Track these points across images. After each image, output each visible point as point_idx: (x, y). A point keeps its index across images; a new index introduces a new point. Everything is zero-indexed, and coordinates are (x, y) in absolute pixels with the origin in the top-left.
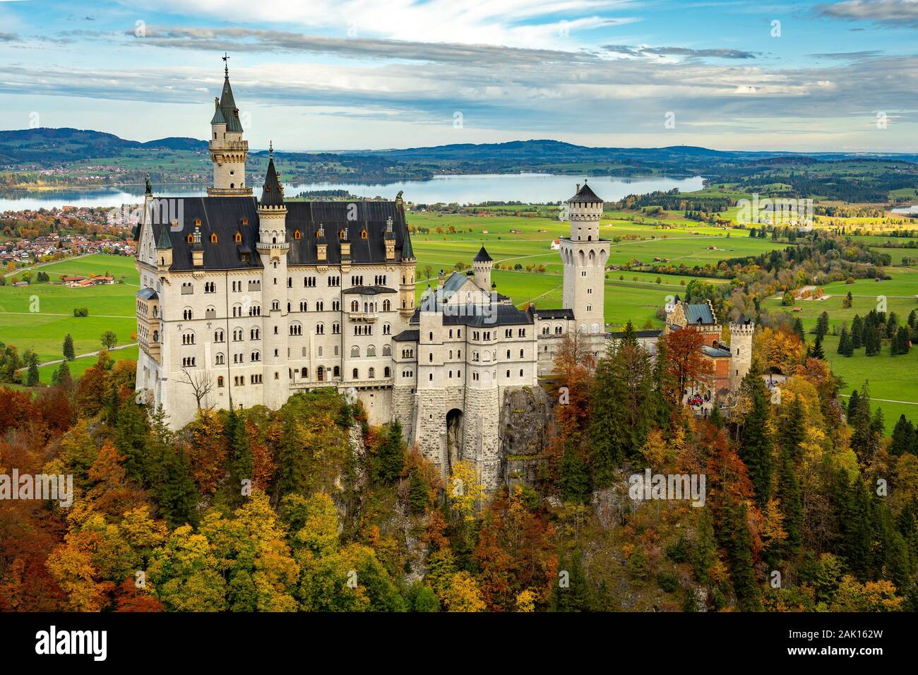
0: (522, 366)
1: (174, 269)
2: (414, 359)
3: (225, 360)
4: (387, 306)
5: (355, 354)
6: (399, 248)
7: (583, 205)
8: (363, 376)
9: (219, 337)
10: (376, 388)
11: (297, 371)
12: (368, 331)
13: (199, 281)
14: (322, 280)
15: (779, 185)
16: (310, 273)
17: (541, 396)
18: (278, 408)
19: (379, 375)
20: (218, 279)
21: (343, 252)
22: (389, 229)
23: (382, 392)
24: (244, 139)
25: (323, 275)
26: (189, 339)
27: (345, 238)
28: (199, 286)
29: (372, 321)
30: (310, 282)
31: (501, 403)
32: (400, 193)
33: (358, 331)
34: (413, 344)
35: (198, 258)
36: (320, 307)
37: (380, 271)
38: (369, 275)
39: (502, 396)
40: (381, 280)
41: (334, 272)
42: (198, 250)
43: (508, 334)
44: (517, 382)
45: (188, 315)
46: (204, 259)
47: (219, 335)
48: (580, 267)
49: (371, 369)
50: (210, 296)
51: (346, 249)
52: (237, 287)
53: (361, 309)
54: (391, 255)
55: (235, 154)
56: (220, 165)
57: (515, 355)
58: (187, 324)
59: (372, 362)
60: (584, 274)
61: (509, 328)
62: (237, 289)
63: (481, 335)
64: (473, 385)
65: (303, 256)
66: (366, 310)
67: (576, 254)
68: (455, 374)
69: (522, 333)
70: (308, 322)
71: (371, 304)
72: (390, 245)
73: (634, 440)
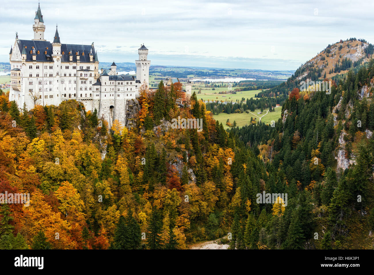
0: (131, 93)
1: (27, 61)
2: (100, 91)
3: (42, 90)
4: (91, 75)
5: (81, 89)
6: (94, 58)
7: (143, 50)
8: (84, 96)
9: (40, 83)
10: (88, 100)
11: (63, 95)
12: (85, 82)
13: (34, 65)
14: (71, 67)
15: (157, 73)
16: (67, 64)
17: (137, 102)
18: (58, 105)
19: (88, 96)
20: (40, 64)
21: (77, 59)
22: (91, 52)
23: (89, 101)
24: (44, 25)
25: (71, 65)
26: (31, 83)
27: (78, 54)
28: (34, 67)
29: (87, 79)
30: (67, 68)
31: (126, 104)
32: (93, 43)
33: (82, 82)
34: (99, 86)
35: (34, 58)
36: (70, 75)
37: (88, 65)
38: (85, 66)
39: (126, 101)
40: (88, 68)
41: (74, 64)
42: (34, 55)
43: (127, 83)
44: (130, 98)
45: (31, 76)
46: (36, 58)
47: (40, 82)
48: (142, 68)
49: (86, 94)
50: (38, 69)
51: (78, 58)
52: (46, 67)
53: (83, 76)
54: (91, 60)
55: (42, 29)
56: (37, 32)
57: (129, 90)
58: (30, 78)
59: (86, 92)
60: (143, 70)
61: (128, 81)
62: (46, 68)
63: (120, 83)
64: (118, 98)
65: (65, 59)
66: (85, 76)
67: (141, 64)
68: (112, 95)
69: (131, 83)
70: (67, 79)
71: (87, 74)
72: (91, 57)
73: (166, 111)
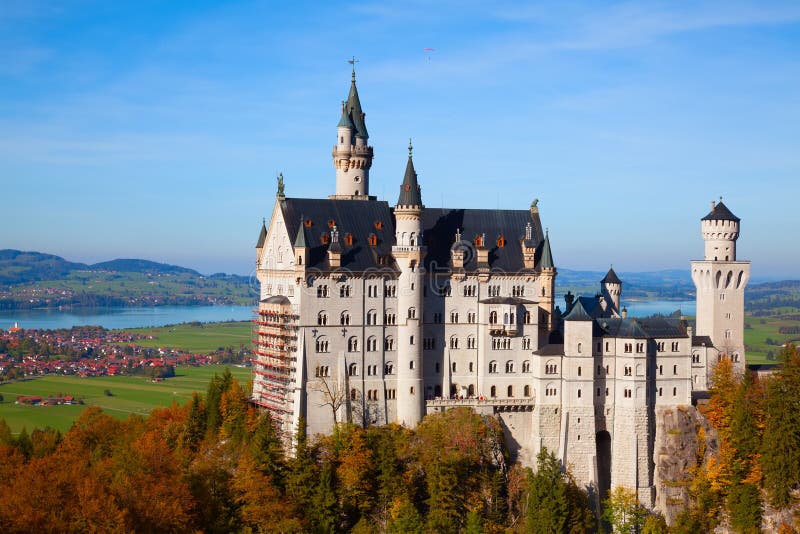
0: (675, 384)
1: (309, 270)
2: (559, 376)
3: (359, 372)
4: (527, 319)
5: (493, 369)
6: (538, 257)
8: (502, 393)
9: (352, 347)
10: (516, 408)
11: (429, 388)
12: (507, 345)
13: (334, 283)
14: (458, 289)
16: (445, 280)
17: (697, 416)
19: (518, 393)
20: (354, 282)
21: (479, 260)
22: (528, 237)
23: (521, 411)
25: (459, 283)
26: (323, 347)
27: (482, 245)
28: (334, 290)
29: (512, 334)
32: (536, 202)
33: (496, 345)
34: (557, 358)
35: (335, 259)
36: (455, 318)
37: (517, 281)
38: (506, 285)
40: (518, 291)
41: (470, 281)
42: (335, 250)
43: (661, 347)
44: (670, 402)
45: (322, 321)
46: (341, 261)
47: (353, 343)
49: (510, 388)
50: (345, 300)
51: (482, 256)
52: (372, 291)
53: (498, 320)
54: (529, 265)
55: (361, 159)
56: (345, 171)
57: (668, 371)
58: (321, 331)
59: (510, 379)
60: (722, 296)
61: (661, 341)
62: (372, 294)
63: (633, 348)
64: (623, 403)
66: (506, 322)
68: (603, 391)
69: (674, 347)
70: (442, 334)
71: (511, 315)
72: (528, 253)
